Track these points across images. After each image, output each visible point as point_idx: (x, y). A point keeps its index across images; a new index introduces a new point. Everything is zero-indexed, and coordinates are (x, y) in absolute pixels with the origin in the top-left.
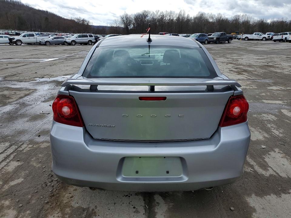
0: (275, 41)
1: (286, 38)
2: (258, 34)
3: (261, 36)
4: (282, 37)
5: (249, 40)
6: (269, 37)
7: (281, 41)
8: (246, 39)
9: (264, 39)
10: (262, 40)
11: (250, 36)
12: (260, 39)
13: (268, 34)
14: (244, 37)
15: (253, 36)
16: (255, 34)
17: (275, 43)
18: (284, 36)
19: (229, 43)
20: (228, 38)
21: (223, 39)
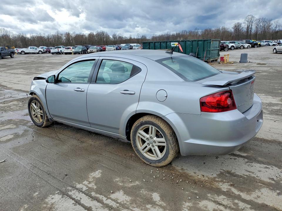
0: (53, 53)
1: (61, 51)
2: (33, 48)
3: (37, 50)
4: (58, 50)
5: (26, 53)
6: (44, 50)
7: (58, 53)
8: (23, 53)
9: (40, 53)
10: (38, 53)
11: (25, 50)
12: (36, 53)
13: (41, 48)
14: (20, 51)
15: (29, 50)
16: (31, 48)
17: (53, 55)
18: (60, 49)
19: (12, 57)
20: (9, 52)
21: (4, 53)
